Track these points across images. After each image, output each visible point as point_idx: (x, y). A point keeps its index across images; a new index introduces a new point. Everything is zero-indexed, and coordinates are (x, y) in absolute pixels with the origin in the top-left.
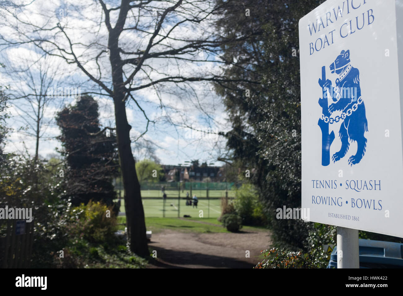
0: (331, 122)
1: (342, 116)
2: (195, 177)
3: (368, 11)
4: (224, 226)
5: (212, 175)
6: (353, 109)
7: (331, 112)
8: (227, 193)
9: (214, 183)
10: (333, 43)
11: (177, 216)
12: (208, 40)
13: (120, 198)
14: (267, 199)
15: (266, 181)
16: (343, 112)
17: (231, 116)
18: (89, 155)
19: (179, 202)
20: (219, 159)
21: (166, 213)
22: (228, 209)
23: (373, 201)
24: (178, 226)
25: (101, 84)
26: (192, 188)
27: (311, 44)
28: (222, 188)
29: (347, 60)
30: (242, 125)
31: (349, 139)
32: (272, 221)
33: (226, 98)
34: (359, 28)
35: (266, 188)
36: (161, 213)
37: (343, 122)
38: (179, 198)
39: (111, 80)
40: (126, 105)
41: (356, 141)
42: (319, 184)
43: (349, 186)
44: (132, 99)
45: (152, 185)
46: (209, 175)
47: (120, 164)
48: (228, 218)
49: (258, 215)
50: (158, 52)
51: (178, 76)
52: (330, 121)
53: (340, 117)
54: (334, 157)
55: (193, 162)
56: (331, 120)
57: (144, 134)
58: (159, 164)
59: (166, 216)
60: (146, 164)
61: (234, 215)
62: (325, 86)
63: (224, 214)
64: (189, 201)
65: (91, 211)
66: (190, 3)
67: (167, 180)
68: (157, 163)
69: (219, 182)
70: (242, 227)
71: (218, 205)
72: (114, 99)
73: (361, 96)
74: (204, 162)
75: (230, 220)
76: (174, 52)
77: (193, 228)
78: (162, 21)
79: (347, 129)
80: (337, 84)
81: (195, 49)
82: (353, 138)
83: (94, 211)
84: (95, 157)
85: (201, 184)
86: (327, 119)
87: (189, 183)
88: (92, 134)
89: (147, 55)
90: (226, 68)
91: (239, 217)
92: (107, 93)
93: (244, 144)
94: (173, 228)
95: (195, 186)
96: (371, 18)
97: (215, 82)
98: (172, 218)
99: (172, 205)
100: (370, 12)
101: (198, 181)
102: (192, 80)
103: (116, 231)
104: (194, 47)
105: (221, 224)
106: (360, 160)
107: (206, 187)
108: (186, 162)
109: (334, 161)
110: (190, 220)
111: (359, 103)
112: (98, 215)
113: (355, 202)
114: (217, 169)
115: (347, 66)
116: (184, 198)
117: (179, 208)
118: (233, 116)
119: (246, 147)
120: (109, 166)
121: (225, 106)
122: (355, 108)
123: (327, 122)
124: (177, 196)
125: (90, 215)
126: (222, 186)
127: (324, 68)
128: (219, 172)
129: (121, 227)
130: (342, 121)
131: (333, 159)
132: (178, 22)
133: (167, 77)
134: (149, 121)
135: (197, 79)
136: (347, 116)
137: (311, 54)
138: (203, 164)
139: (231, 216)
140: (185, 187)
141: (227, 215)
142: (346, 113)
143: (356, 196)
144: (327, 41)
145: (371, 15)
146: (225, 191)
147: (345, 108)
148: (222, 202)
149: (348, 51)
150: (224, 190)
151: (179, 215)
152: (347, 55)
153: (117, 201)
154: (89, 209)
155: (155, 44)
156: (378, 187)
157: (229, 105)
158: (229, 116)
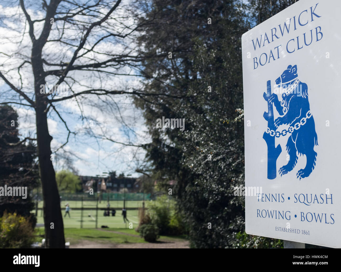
0: (278, 135)
1: (290, 129)
2: (111, 188)
3: (316, 28)
4: (142, 236)
5: (129, 185)
6: (301, 123)
7: (277, 126)
8: (144, 204)
9: (131, 194)
10: (279, 58)
11: (94, 227)
12: (129, 55)
13: (37, 209)
14: (187, 209)
15: (186, 192)
16: (290, 126)
17: (150, 129)
18: (7, 165)
19: (97, 213)
20: (138, 171)
21: (84, 224)
22: (146, 219)
23: (324, 215)
24: (96, 237)
25: (22, 94)
26: (109, 199)
27: (255, 59)
28: (138, 199)
29: (294, 75)
30: (160, 138)
31: (297, 152)
32: (191, 232)
33: (146, 111)
34: (307, 44)
35: (186, 199)
36: (79, 224)
37: (291, 136)
38: (97, 209)
39: (33, 90)
40: (47, 116)
41: (305, 155)
42: (265, 197)
43: (298, 199)
44: (53, 110)
45: (70, 196)
46: (126, 186)
47: (40, 175)
48: (145, 229)
49: (174, 224)
50: (81, 65)
51: (100, 89)
52: (276, 134)
53: (287, 130)
54: (281, 171)
55: (110, 173)
56: (278, 134)
57: (64, 145)
58: (77, 175)
59: (84, 227)
60: (63, 175)
61: (151, 225)
62: (271, 100)
63: (141, 224)
64: (107, 211)
65: (7, 223)
66: (114, 19)
67: (84, 190)
68: (75, 174)
69: (135, 193)
70: (159, 237)
71: (135, 216)
72: (36, 110)
73: (309, 110)
74: (121, 173)
75: (147, 230)
76: (97, 65)
77: (111, 239)
78: (87, 34)
79: (295, 143)
80: (284, 98)
81: (117, 63)
82: (302, 152)
83: (10, 222)
84: (14, 168)
85: (118, 195)
86: (273, 133)
87: (107, 194)
88: (11, 144)
89: (71, 67)
90: (146, 82)
91: (156, 227)
92: (28, 103)
93: (166, 156)
94: (90, 239)
95: (112, 197)
96: (319, 35)
97: (136, 96)
98: (89, 229)
99: (89, 216)
100: (318, 29)
101: (115, 192)
102: (114, 93)
103: (32, 243)
104: (116, 61)
105: (138, 234)
106: (310, 174)
107: (123, 198)
108: (104, 173)
109: (281, 175)
110: (108, 230)
111: (307, 117)
112: (14, 228)
113: (305, 216)
114: (134, 180)
115: (295, 80)
116: (102, 209)
117: (97, 218)
118: (152, 128)
119: (167, 159)
120: (28, 177)
121: (145, 119)
122: (303, 122)
123: (273, 136)
124: (95, 207)
125: (7, 227)
126: (139, 197)
127: (269, 83)
128: (136, 183)
129: (38, 239)
130: (289, 135)
131: (280, 173)
132: (103, 36)
133: (89, 89)
134: (70, 132)
135: (119, 93)
136: (294, 129)
137: (255, 68)
138: (120, 175)
139: (149, 227)
140: (101, 198)
141: (144, 225)
142: (294, 127)
143: (306, 209)
144: (273, 56)
145: (320, 32)
146: (142, 202)
147: (292, 122)
148: (139, 213)
149: (295, 66)
150: (141, 200)
151: (96, 225)
152: (294, 70)
153: (34, 212)
154: (5, 221)
155: (79, 57)
156: (329, 201)
157: (149, 118)
158: (148, 128)
